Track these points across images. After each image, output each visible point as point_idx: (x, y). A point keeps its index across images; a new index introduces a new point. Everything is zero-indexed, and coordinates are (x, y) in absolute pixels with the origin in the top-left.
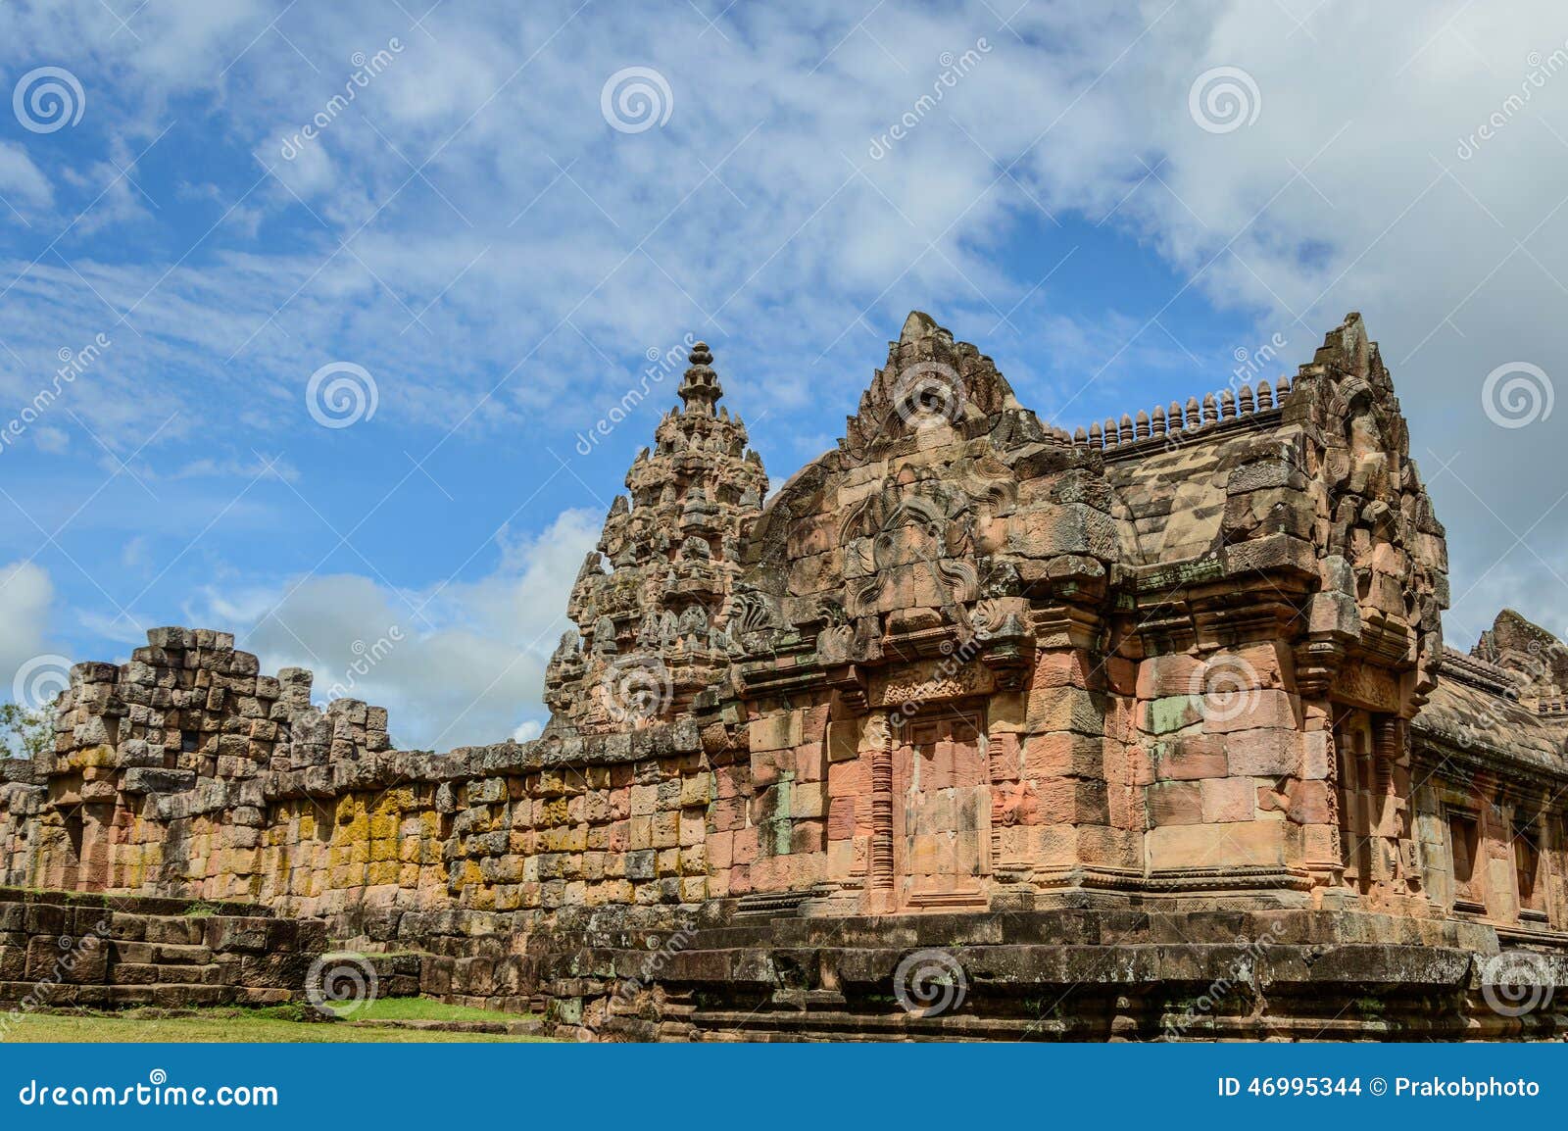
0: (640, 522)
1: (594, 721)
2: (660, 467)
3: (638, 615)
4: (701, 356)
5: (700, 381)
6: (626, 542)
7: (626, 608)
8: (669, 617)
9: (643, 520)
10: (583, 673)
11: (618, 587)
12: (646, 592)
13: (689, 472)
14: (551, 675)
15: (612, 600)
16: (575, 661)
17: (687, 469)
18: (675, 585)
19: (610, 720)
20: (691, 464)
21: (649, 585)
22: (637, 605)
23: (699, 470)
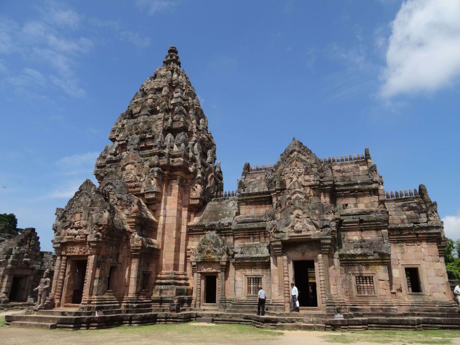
0: (152, 100)
1: (126, 181)
2: (160, 82)
3: (151, 136)
4: (173, 51)
5: (174, 58)
6: (143, 108)
7: (145, 133)
8: (169, 136)
9: (153, 99)
10: (121, 159)
11: (141, 124)
12: (158, 125)
13: (173, 85)
14: (99, 162)
15: (137, 129)
16: (115, 154)
17: (173, 84)
18: (172, 124)
19: (136, 180)
20: (174, 82)
21: (159, 122)
22: (151, 131)
23: (178, 84)
